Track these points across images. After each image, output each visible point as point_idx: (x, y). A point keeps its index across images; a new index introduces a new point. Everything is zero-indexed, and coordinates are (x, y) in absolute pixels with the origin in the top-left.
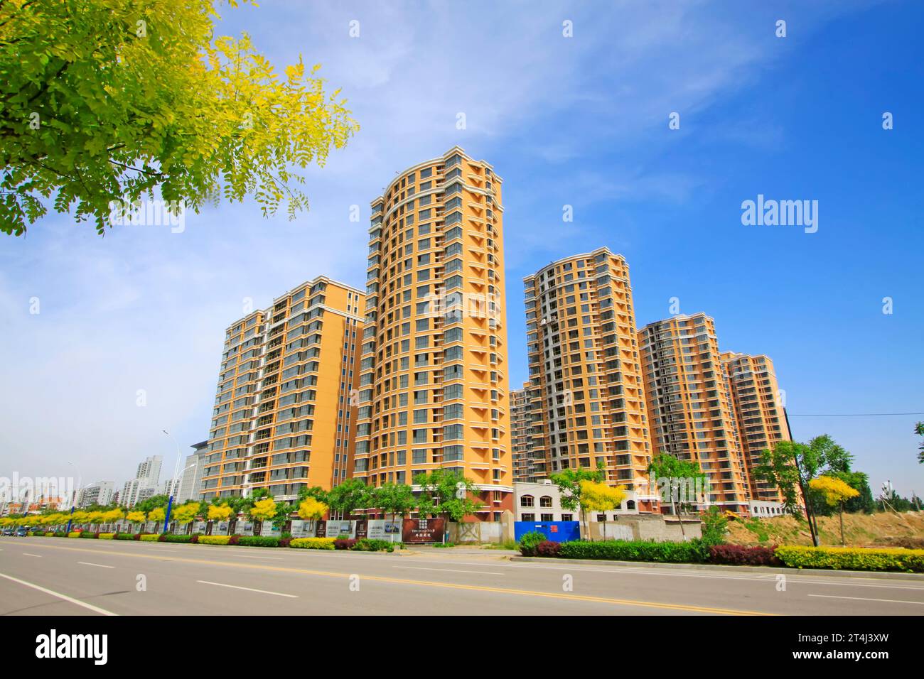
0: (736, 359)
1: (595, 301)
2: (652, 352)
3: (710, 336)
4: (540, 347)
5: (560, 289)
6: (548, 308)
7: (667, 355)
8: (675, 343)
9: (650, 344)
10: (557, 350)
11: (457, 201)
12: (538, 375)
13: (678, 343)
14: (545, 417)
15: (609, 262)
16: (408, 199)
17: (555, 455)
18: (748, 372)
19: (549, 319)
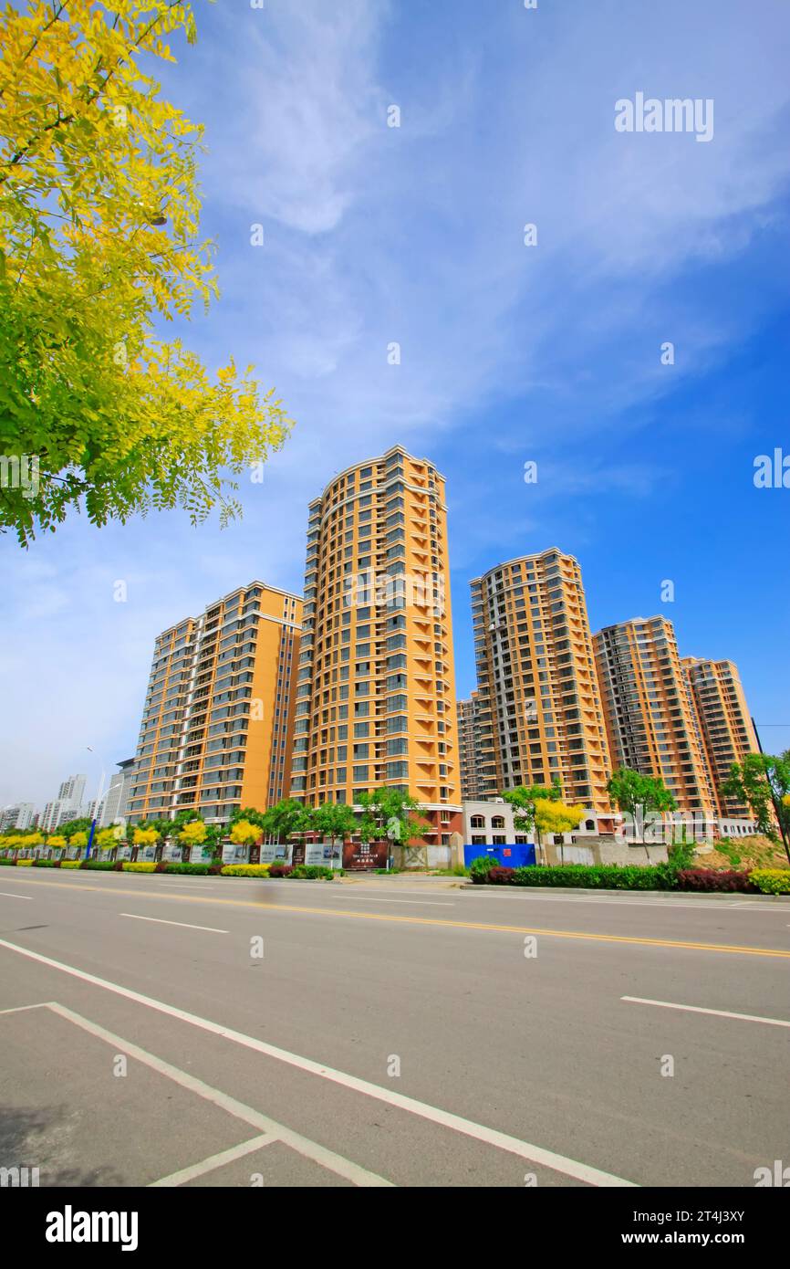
0: (698, 665)
1: (546, 605)
2: (608, 658)
3: (669, 640)
4: (489, 654)
5: (509, 592)
7: (624, 661)
8: (632, 648)
9: (606, 650)
10: (507, 657)
11: (399, 501)
12: (487, 685)
13: (635, 648)
14: (495, 729)
15: (559, 563)
16: (347, 500)
17: (506, 771)
18: (711, 678)
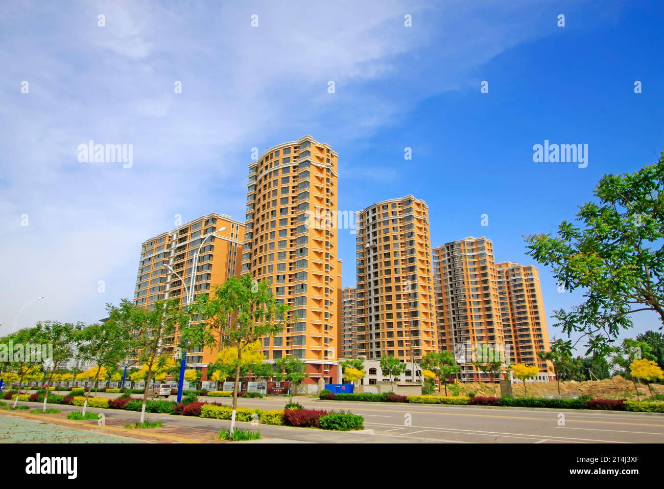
0: (512, 268)
1: (402, 233)
2: (447, 264)
3: (488, 253)
4: (365, 263)
5: (379, 223)
6: (371, 235)
7: (458, 266)
8: (463, 258)
9: (446, 258)
10: (376, 266)
11: (307, 173)
12: (363, 282)
13: (466, 258)
14: (366, 311)
15: (413, 206)
16: (274, 168)
17: (371, 338)
18: (519, 277)
19: (372, 243)
